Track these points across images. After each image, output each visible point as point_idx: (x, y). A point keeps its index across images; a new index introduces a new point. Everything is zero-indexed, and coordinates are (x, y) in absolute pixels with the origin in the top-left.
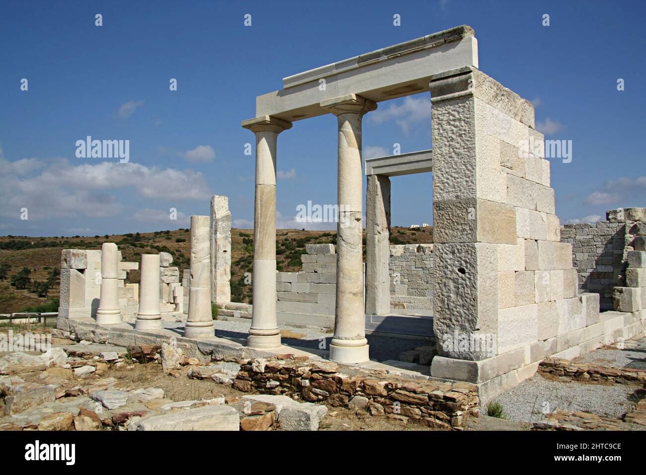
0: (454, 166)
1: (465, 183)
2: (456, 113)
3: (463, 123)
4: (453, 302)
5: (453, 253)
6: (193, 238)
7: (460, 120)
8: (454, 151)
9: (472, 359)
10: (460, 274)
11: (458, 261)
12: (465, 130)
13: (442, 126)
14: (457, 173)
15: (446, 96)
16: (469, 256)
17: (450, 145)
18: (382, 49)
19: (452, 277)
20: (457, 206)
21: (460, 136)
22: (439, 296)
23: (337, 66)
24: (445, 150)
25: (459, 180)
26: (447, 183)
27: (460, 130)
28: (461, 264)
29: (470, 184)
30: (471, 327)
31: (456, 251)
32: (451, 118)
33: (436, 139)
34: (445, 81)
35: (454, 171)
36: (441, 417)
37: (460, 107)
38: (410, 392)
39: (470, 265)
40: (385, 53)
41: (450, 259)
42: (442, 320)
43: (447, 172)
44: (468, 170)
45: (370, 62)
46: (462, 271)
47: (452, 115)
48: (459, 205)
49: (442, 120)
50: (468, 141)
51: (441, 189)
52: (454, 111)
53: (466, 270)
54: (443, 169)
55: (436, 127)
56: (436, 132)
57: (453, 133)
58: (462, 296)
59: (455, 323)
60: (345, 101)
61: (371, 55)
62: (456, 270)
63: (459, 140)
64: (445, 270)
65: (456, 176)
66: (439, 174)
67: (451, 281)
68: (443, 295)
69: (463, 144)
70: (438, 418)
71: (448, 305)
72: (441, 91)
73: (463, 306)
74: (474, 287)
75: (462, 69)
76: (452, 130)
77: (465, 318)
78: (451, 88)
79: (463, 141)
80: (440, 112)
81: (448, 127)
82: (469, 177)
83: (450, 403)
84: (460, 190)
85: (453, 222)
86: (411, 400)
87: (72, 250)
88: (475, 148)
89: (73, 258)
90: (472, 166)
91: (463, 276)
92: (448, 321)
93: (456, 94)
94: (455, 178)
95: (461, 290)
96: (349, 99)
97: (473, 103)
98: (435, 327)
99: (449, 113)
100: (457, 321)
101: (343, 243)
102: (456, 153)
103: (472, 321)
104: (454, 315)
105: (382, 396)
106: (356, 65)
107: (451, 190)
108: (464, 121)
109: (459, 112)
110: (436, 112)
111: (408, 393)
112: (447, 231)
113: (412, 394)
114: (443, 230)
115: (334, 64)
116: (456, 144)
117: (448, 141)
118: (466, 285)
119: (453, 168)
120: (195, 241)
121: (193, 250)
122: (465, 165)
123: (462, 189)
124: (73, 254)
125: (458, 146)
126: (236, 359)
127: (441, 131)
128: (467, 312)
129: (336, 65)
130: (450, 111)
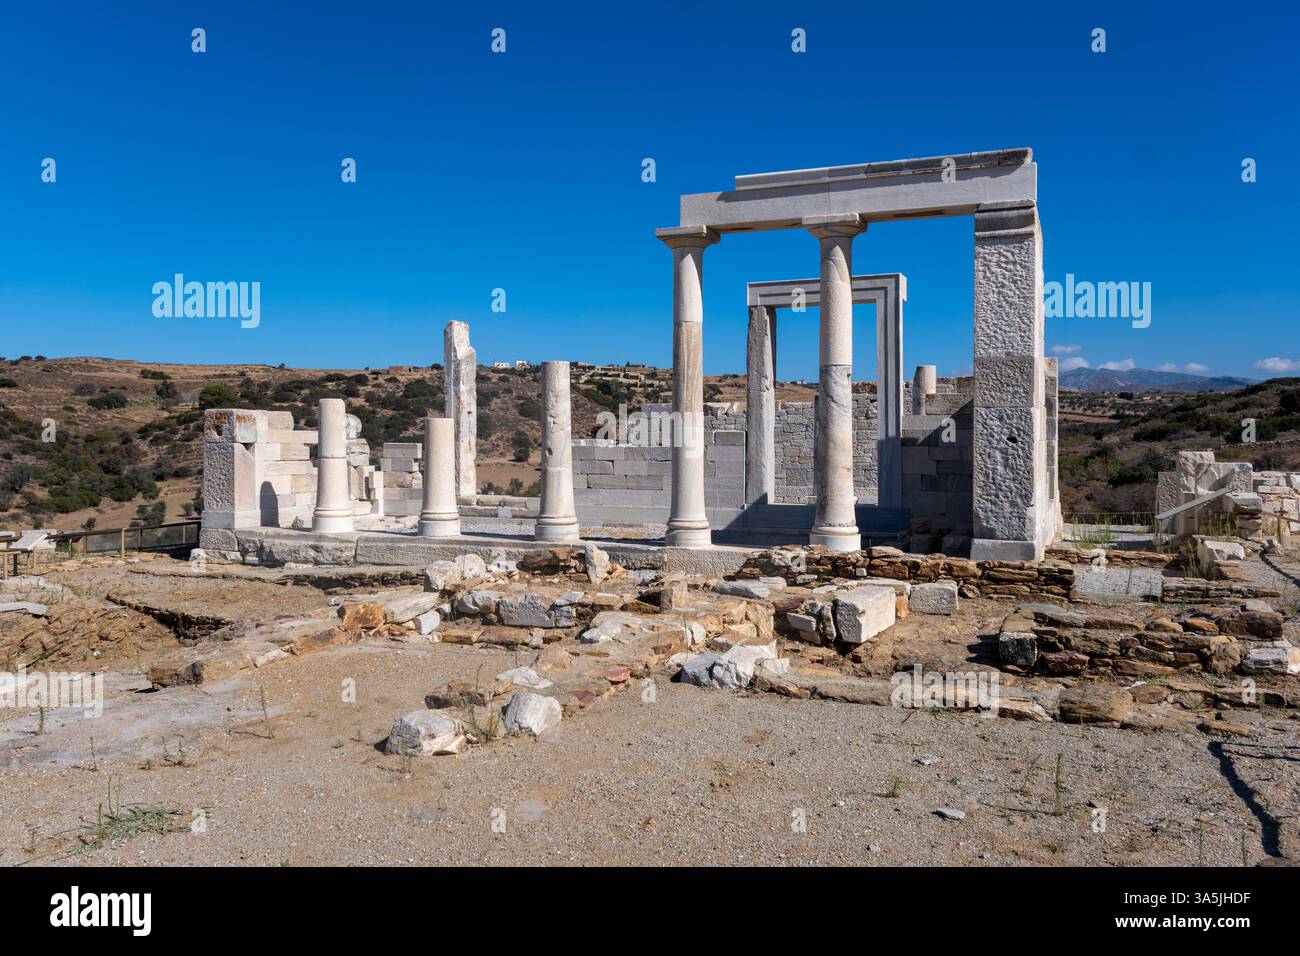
0: (1006, 318)
1: (1019, 338)
2: (1009, 255)
3: (1019, 268)
4: (1001, 476)
5: (1001, 419)
6: (551, 394)
7: (1015, 263)
8: (1005, 300)
9: (1025, 539)
10: (1010, 444)
11: (1008, 428)
12: (1021, 276)
13: (989, 269)
14: (1010, 326)
15: (997, 232)
16: (1023, 423)
17: (999, 293)
18: (906, 160)
19: (999, 446)
20: (1007, 365)
21: (1015, 282)
22: (982, 469)
23: (831, 173)
24: (993, 297)
25: (1011, 334)
26: (994, 336)
27: (1015, 275)
28: (1012, 432)
29: (1026, 339)
30: (1024, 504)
31: (1005, 417)
32: (1003, 259)
33: (980, 283)
34: (998, 214)
35: (1004, 323)
36: (1056, 591)
37: (1015, 247)
38: (1014, 569)
39: (1024, 432)
40: (909, 166)
41: (997, 426)
42: (986, 497)
43: (994, 324)
44: (1024, 323)
45: (884, 174)
46: (1013, 439)
47: (1003, 256)
48: (1010, 363)
49: (990, 261)
50: (1025, 289)
51: (986, 344)
52: (1008, 251)
53: (1019, 439)
54: (989, 320)
55: (981, 268)
56: (981, 275)
57: (1005, 278)
58: (1012, 468)
59: (1002, 498)
60: (844, 222)
61: (889, 165)
62: (1005, 438)
63: (1013, 288)
64: (990, 438)
65: (1008, 329)
66: (984, 325)
67: (997, 452)
68: (986, 467)
69: (1017, 292)
70: (1052, 593)
71: (993, 479)
72: (991, 225)
73: (1014, 480)
74: (1028, 457)
75: (1022, 201)
76: (1004, 275)
77: (1017, 493)
78: (1004, 224)
79: (1018, 288)
80: (987, 251)
81: (999, 270)
82: (1025, 332)
83: (1067, 576)
84: (1013, 347)
85: (1001, 383)
86: (1017, 577)
87: (234, 410)
88: (1033, 298)
89: (237, 424)
90: (1029, 319)
91: (1015, 445)
92: (993, 498)
93: (1013, 231)
94: (1005, 331)
95: (1011, 461)
96: (851, 219)
97: (1034, 245)
98: (975, 505)
99: (999, 253)
100: (1006, 497)
101: (833, 405)
102: (1007, 302)
103: (1026, 497)
104: (1001, 490)
105: (975, 576)
106: (863, 176)
107: (999, 345)
108: (1021, 265)
109: (1013, 254)
110: (981, 250)
111: (1012, 570)
112: (993, 393)
113: (1017, 571)
114: (987, 392)
115: (827, 168)
116: (1009, 292)
117: (997, 287)
118: (1019, 456)
119: (1003, 319)
120: (553, 399)
121: (552, 412)
122: (1020, 318)
123: (1015, 345)
124: (238, 417)
125: (1010, 293)
126: (652, 565)
127: (988, 274)
128: (1019, 486)
129: (830, 171)
130: (1002, 251)
